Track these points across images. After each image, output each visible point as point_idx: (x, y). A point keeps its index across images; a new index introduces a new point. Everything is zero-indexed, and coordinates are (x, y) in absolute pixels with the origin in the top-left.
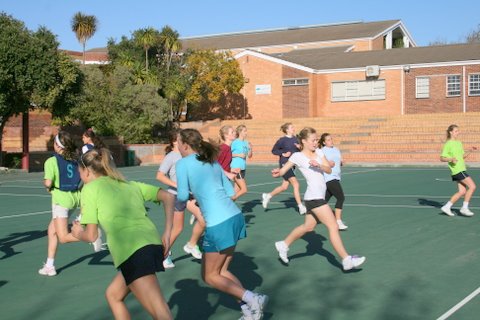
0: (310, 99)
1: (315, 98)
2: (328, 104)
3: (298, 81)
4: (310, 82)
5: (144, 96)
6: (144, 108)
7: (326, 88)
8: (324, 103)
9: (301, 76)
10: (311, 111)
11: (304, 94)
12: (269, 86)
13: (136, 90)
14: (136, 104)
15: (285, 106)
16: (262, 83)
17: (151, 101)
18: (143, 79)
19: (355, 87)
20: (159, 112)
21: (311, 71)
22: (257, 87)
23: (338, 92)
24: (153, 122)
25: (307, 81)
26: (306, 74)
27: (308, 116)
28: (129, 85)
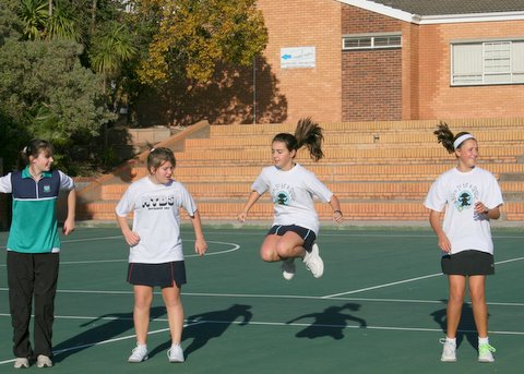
0: (404, 78)
1: (414, 77)
2: (444, 91)
3: (377, 40)
4: (404, 43)
5: (52, 66)
6: (52, 93)
7: (439, 56)
8: (433, 90)
9: (383, 29)
10: (406, 108)
11: (390, 69)
12: (312, 50)
13: (30, 52)
14: (31, 84)
15: (348, 95)
16: (295, 42)
17: (67, 77)
18: (40, 27)
19: (503, 55)
20: (85, 102)
21: (407, 17)
22: (284, 51)
23: (467, 64)
24: (73, 126)
25: (397, 40)
26: (396, 23)
27: (400, 119)
28: (13, 39)
